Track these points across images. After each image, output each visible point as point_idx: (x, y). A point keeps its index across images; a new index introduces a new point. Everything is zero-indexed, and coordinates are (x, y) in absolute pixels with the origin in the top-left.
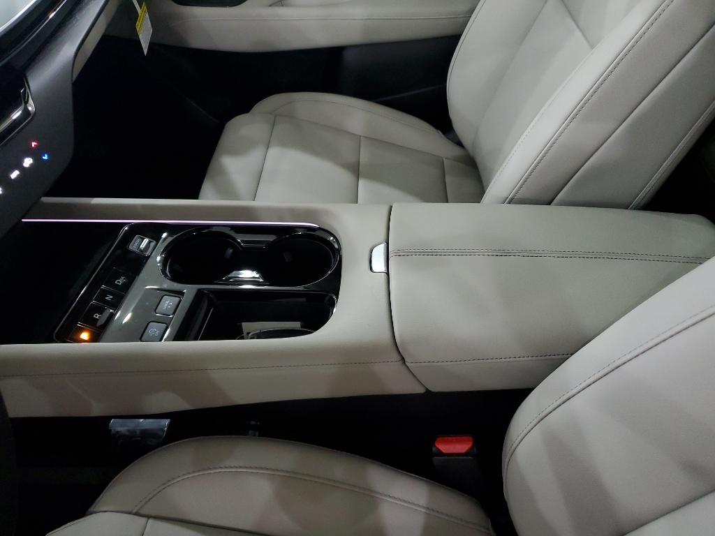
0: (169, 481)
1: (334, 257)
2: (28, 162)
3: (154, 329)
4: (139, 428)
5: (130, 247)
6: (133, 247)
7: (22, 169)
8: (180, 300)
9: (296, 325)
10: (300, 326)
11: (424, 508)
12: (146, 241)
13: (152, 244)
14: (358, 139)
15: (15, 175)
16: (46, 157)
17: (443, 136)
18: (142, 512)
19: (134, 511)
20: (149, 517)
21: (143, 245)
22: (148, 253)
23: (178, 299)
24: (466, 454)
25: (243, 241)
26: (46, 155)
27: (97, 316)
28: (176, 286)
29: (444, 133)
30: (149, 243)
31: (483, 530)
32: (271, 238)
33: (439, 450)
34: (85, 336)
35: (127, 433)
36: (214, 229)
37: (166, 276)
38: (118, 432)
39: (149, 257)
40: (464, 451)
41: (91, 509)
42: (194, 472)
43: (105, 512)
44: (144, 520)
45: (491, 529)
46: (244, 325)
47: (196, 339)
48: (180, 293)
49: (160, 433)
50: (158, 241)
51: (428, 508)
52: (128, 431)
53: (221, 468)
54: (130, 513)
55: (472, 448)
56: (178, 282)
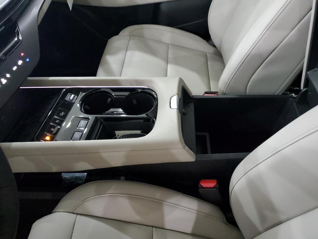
0: (85, 199)
1: (155, 101)
2: (20, 62)
3: (77, 135)
4: (74, 176)
5: (66, 99)
6: (67, 98)
7: (18, 66)
8: (88, 122)
9: (139, 132)
10: (140, 132)
11: (195, 210)
12: (73, 96)
13: (76, 97)
14: (168, 45)
15: (15, 68)
16: (28, 60)
17: (206, 42)
18: (75, 212)
19: (71, 212)
20: (78, 214)
21: (71, 98)
22: (74, 101)
23: (87, 121)
24: (213, 188)
25: (115, 95)
26: (28, 59)
27: (52, 129)
28: (86, 116)
29: (207, 41)
30: (74, 96)
31: (221, 220)
32: (127, 94)
33: (202, 186)
34: (48, 138)
35: (69, 178)
36: (102, 90)
37: (82, 111)
38: (65, 178)
39: (74, 103)
40: (212, 187)
41: (54, 211)
42: (96, 196)
43: (60, 212)
44: (76, 215)
45: (225, 220)
46: (116, 132)
47: (95, 139)
48: (88, 119)
49: (83, 178)
50: (78, 96)
51: (197, 211)
52: (70, 177)
53: (107, 194)
54: (70, 213)
55: (216, 185)
56: (87, 114)
